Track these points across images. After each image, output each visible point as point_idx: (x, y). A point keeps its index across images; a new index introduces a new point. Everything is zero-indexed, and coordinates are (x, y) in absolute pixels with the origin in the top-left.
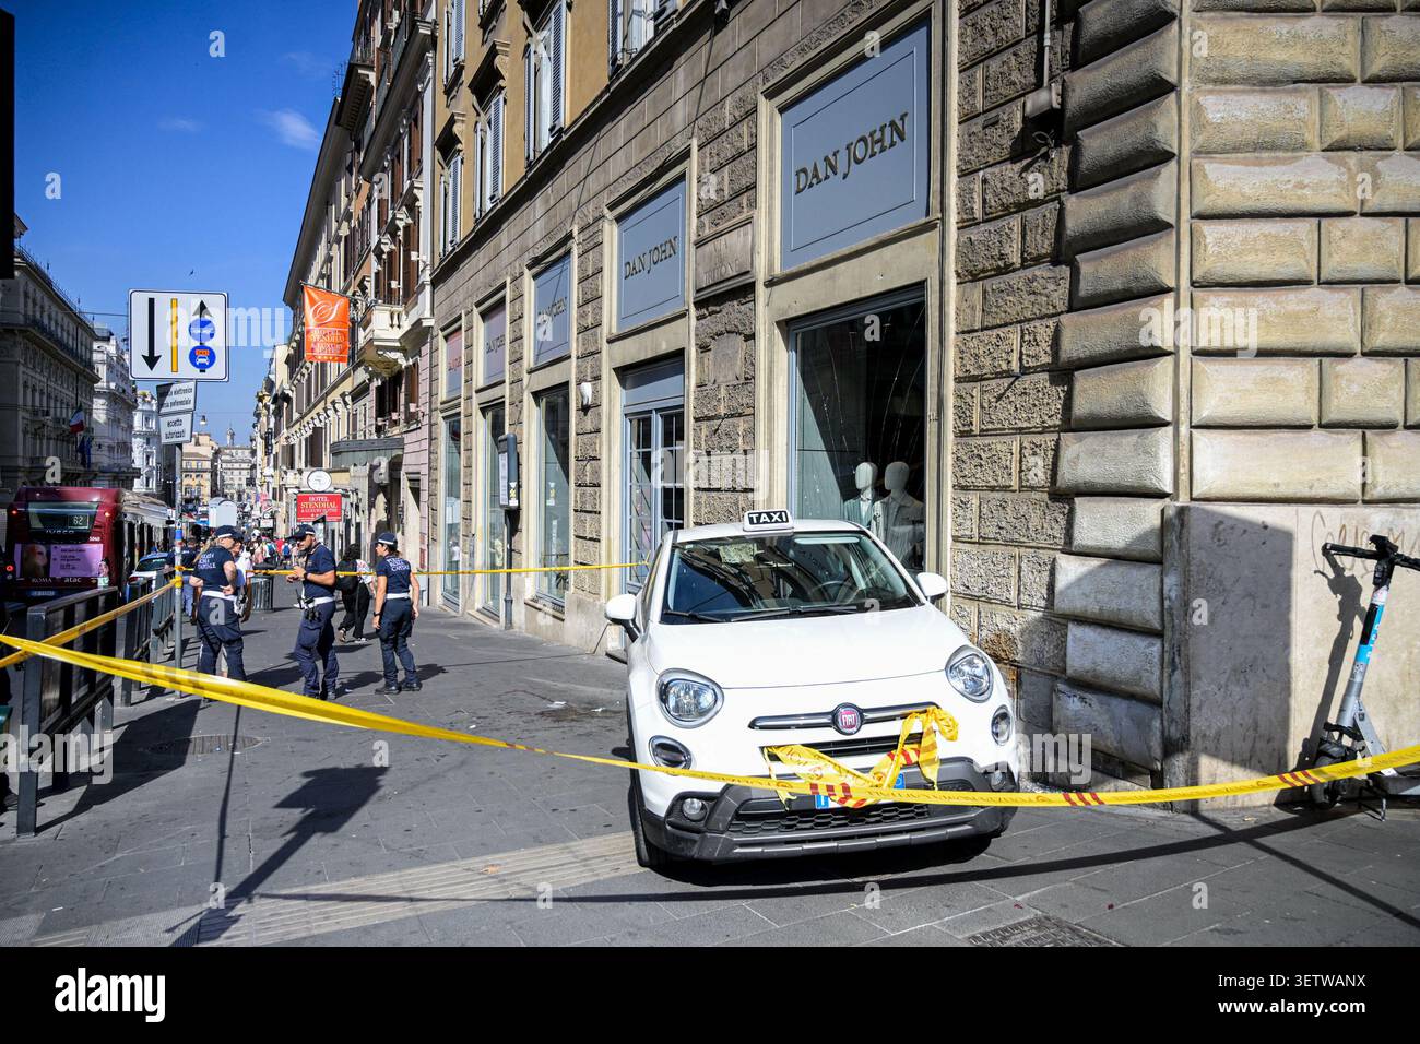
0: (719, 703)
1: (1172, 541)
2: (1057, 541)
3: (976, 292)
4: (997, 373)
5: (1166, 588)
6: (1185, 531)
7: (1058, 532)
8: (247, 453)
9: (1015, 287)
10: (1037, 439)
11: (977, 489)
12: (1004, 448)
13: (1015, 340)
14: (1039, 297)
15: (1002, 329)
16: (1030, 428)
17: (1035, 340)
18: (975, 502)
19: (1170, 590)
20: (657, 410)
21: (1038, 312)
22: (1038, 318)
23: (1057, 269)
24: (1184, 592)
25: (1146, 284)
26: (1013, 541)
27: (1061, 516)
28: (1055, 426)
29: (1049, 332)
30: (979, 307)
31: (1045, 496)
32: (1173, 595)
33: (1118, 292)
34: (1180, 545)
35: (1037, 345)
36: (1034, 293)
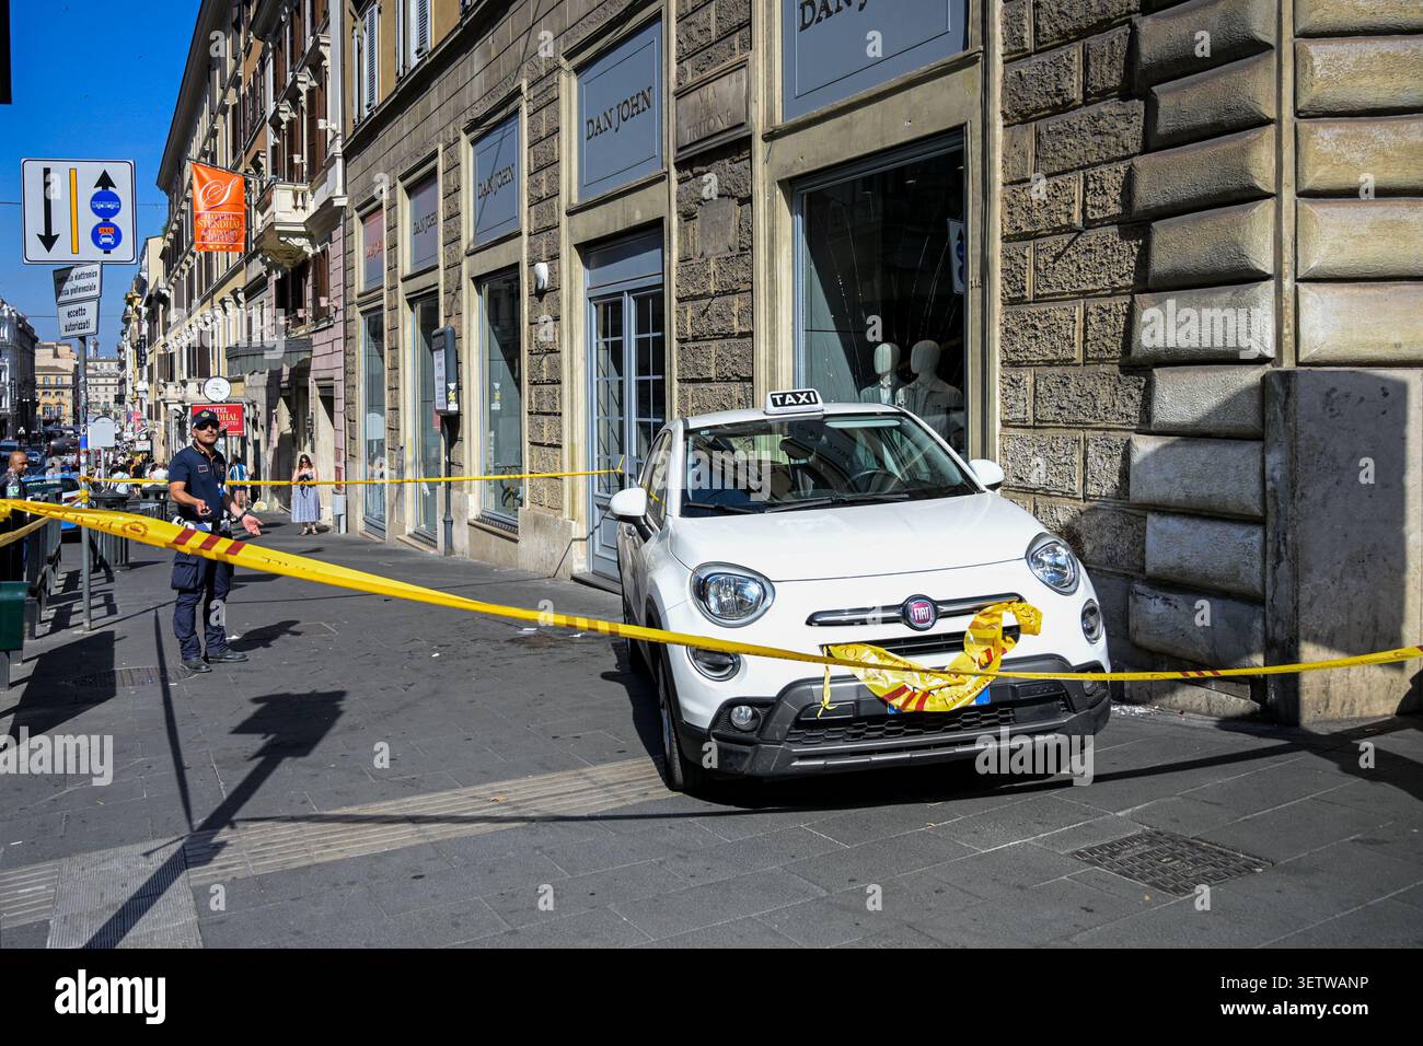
0: (769, 599)
1: (1276, 414)
2: (1132, 420)
3: (1027, 137)
4: (1055, 229)
5: (1268, 467)
6: (1291, 400)
7: (1132, 409)
8: (114, 366)
9: (1076, 127)
10: (1105, 303)
11: (1031, 364)
12: (1065, 315)
13: (1077, 189)
14: (1106, 138)
15: (1061, 177)
16: (1097, 291)
17: (1102, 188)
18: (1029, 380)
19: (1273, 470)
20: (629, 292)
21: (1104, 156)
22: (1106, 162)
23: (1129, 104)
24: (1291, 471)
25: (1241, 115)
26: (1076, 423)
27: (1137, 391)
28: (1127, 287)
29: (1119, 178)
30: (1031, 153)
31: (1116, 368)
32: (1277, 474)
33: (1206, 126)
34: (1285, 416)
35: (1105, 193)
36: (1100, 133)
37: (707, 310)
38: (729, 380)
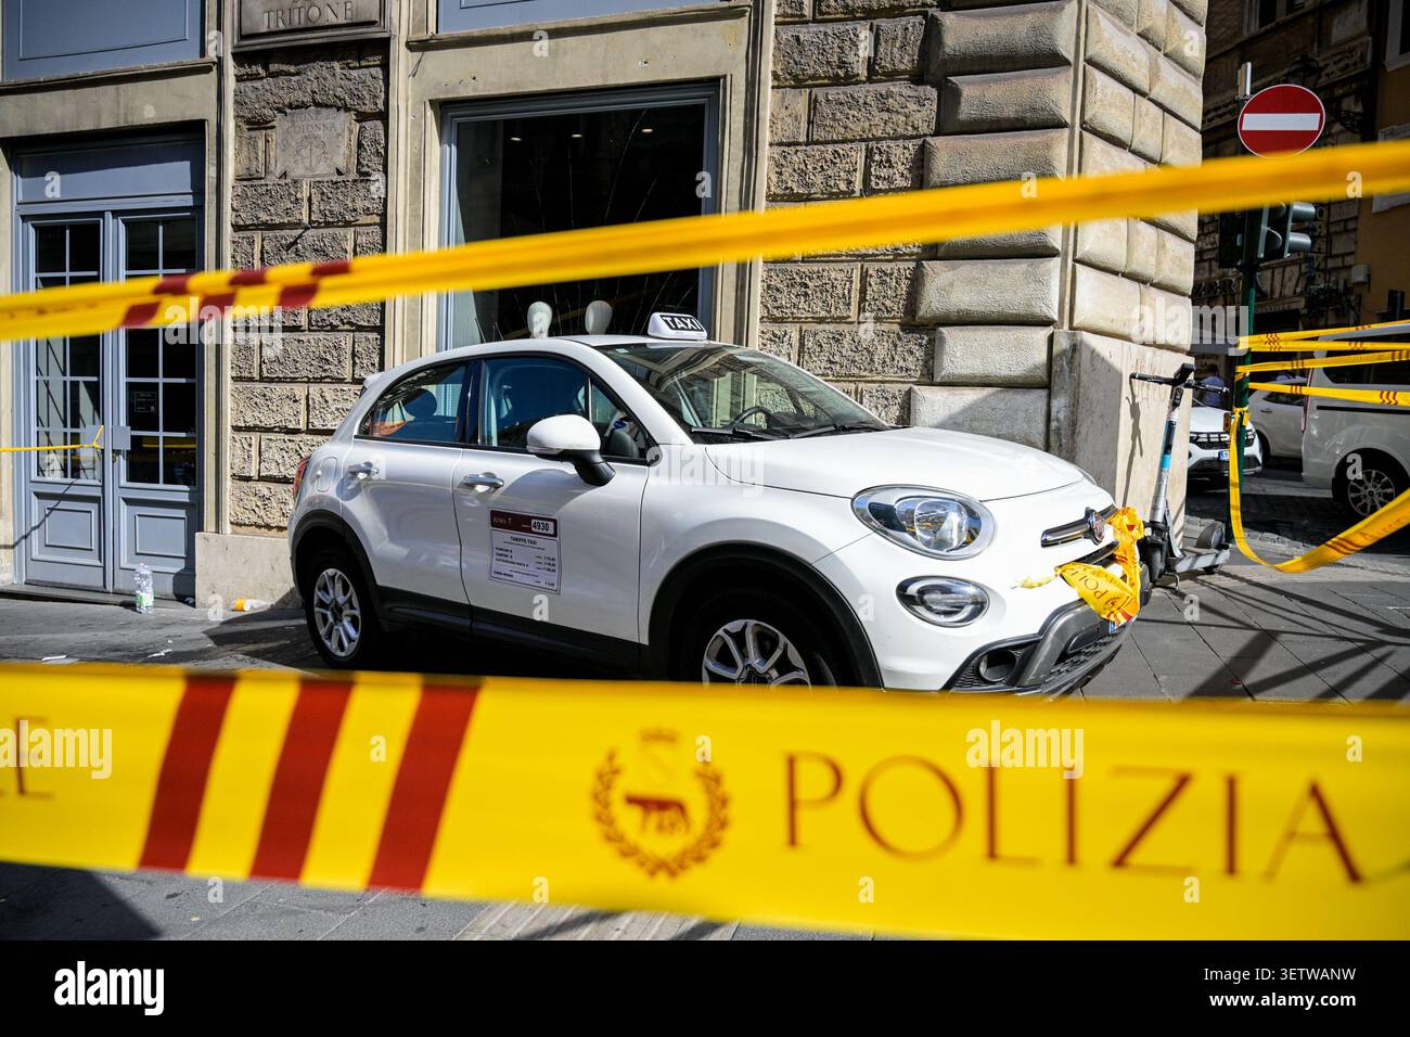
1: (1062, 365)
2: (912, 373)
3: (800, 102)
4: (833, 194)
5: (1054, 410)
6: (1077, 355)
7: (913, 363)
9: (861, 101)
10: (887, 267)
11: (797, 320)
12: (840, 276)
13: (860, 158)
14: (894, 117)
15: (840, 145)
16: (877, 255)
17: (888, 161)
18: (795, 336)
19: (1058, 412)
20: (116, 214)
21: (892, 132)
22: (891, 139)
23: (921, 88)
24: (1073, 413)
25: (1043, 116)
26: (850, 376)
27: (917, 347)
28: (911, 254)
29: (907, 155)
30: (804, 118)
31: (896, 328)
32: (1061, 416)
33: (1007, 120)
34: (1071, 369)
35: (891, 166)
36: (888, 110)
37: (295, 243)
38: (334, 328)
